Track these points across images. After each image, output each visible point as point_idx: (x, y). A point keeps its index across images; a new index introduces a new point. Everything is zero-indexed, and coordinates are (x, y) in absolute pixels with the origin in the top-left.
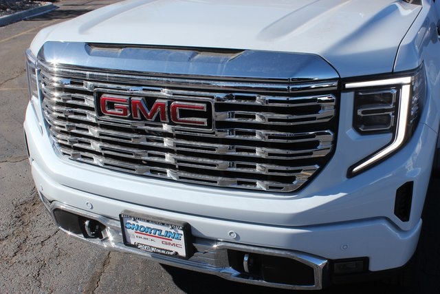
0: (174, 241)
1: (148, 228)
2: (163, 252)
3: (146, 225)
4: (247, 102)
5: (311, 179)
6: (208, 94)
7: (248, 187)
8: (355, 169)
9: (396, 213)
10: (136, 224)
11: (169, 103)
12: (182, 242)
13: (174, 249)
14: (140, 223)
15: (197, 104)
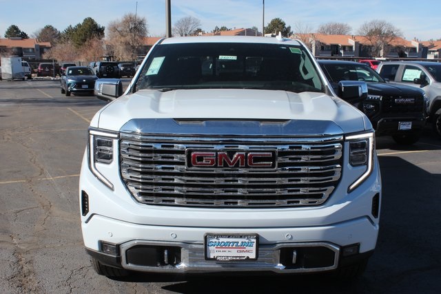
0: (248, 248)
1: (227, 242)
2: (238, 258)
3: (226, 240)
4: (297, 150)
5: (330, 195)
6: (273, 146)
7: (295, 204)
8: (352, 187)
9: (372, 213)
10: (217, 241)
11: (247, 154)
12: (254, 248)
13: (246, 255)
14: (221, 240)
15: (266, 153)
